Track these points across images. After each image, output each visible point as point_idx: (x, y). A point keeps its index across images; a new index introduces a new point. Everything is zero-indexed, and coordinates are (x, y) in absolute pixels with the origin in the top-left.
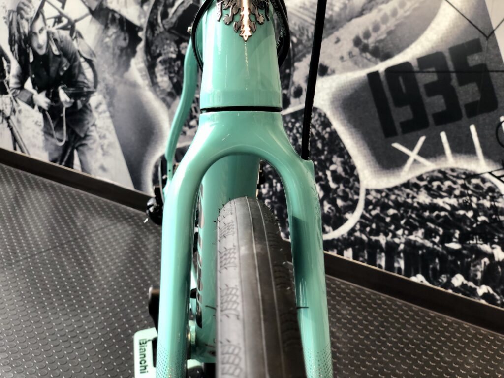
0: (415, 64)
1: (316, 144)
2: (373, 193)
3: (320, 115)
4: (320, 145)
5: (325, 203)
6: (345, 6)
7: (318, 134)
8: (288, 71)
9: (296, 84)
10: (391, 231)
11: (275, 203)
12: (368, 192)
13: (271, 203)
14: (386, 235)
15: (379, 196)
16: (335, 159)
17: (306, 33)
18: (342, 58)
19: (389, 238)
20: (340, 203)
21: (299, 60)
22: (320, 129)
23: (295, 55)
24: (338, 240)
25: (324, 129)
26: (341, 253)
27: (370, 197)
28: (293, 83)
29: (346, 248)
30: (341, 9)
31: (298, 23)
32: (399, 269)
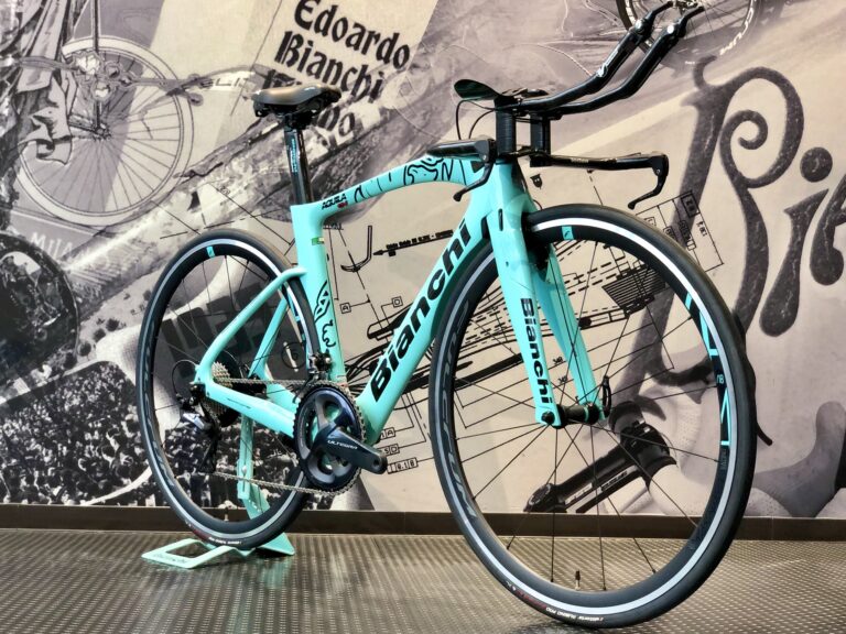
0: (205, 308)
1: (108, 397)
2: (174, 433)
3: (112, 368)
4: (112, 398)
5: (121, 454)
6: (133, 266)
7: (110, 387)
8: (73, 331)
9: (84, 342)
10: (195, 466)
11: (61, 469)
12: (168, 433)
13: (57, 471)
14: (190, 471)
15: (180, 434)
16: (131, 408)
17: (92, 292)
18: (133, 312)
19: (193, 473)
20: (138, 451)
21: (87, 319)
22: (112, 382)
23: (80, 314)
24: (139, 489)
25: (117, 381)
26: (142, 502)
27: (171, 438)
28: (80, 342)
29: (148, 496)
30: (130, 269)
31: (83, 284)
32: (207, 500)
